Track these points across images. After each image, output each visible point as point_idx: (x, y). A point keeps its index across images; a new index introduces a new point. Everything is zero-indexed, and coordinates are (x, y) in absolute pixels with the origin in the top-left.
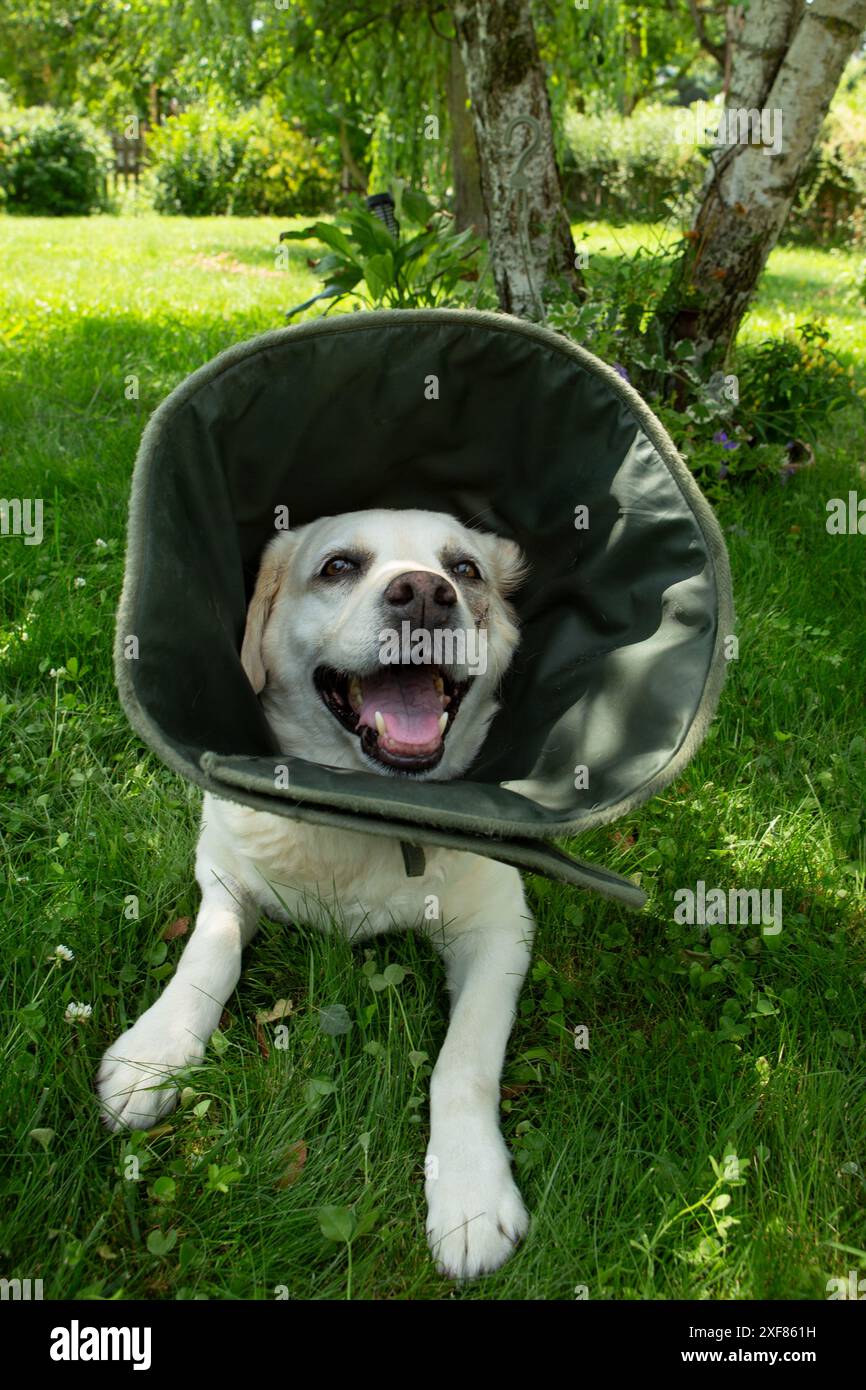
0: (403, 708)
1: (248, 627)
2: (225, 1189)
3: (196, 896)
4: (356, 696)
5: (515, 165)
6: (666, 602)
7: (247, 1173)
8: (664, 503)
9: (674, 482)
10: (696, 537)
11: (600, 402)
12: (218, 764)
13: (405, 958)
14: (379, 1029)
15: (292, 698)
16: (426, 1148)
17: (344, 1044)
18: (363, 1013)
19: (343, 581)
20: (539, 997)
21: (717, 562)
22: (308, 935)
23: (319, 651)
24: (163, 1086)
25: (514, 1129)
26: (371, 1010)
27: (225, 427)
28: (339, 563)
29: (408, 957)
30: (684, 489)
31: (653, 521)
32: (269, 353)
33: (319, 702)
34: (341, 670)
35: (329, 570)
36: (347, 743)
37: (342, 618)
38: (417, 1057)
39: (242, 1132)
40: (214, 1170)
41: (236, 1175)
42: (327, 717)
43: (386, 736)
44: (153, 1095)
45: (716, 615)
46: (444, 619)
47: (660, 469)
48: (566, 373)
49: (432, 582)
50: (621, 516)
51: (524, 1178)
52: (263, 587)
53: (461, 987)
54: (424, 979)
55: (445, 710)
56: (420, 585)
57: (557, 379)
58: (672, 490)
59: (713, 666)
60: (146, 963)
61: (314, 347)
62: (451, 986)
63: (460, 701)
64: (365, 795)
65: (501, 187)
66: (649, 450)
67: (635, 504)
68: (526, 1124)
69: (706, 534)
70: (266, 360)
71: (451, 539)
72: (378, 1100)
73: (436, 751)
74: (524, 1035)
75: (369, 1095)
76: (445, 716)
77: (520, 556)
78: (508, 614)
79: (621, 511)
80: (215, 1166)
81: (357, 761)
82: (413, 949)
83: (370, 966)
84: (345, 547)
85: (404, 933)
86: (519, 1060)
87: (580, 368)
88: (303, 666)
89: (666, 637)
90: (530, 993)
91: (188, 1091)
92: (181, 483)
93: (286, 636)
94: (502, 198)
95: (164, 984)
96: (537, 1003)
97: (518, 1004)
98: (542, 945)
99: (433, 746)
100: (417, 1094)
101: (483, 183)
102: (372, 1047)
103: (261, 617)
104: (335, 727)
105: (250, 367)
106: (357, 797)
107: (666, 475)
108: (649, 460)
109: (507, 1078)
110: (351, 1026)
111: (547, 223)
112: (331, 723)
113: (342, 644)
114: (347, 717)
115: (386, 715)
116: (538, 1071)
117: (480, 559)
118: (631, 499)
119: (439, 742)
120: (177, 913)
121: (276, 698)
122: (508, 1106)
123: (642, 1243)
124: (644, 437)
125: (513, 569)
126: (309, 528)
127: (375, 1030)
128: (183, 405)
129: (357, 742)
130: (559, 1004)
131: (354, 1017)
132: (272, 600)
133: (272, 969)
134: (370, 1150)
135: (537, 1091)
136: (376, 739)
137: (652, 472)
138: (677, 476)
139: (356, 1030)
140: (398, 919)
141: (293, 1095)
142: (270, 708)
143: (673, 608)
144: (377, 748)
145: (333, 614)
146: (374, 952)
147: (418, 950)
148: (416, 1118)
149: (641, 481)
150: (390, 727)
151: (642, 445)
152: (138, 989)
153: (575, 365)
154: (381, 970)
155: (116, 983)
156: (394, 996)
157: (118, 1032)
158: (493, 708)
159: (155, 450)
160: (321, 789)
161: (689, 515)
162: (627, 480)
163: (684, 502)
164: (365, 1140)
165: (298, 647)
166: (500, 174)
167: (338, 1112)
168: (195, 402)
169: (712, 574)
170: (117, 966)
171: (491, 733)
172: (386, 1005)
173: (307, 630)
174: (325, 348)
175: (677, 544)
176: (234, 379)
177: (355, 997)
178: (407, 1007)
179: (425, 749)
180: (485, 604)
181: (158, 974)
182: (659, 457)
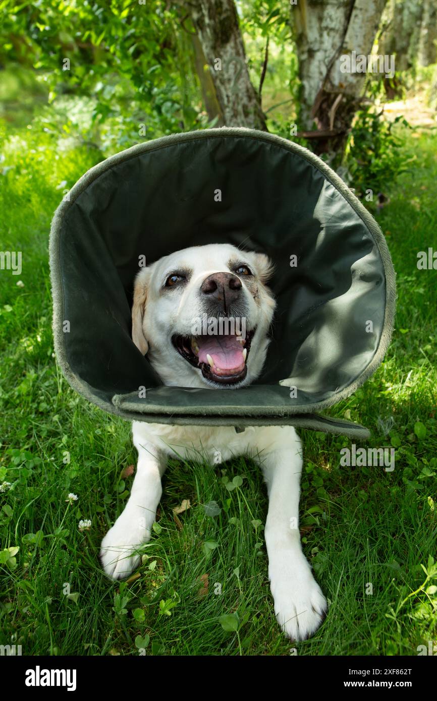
0: (221, 350)
1: (133, 321)
2: (169, 613)
3: (135, 453)
4: (195, 347)
5: (232, 83)
6: (354, 271)
7: (180, 602)
8: (345, 217)
9: (349, 205)
10: (366, 233)
11: (301, 168)
12: (123, 400)
13: (241, 470)
14: (234, 510)
15: (164, 354)
16: (268, 567)
17: (219, 519)
18: (226, 503)
19: (178, 288)
20: (310, 480)
21: (379, 245)
22: (192, 468)
23: (172, 327)
24: (133, 555)
25: (310, 552)
26: (229, 501)
27: (99, 214)
28: (174, 278)
29: (243, 469)
30: (355, 207)
31: (341, 228)
32: (115, 169)
33: (177, 354)
34: (184, 335)
35: (170, 282)
36: (195, 373)
37: (180, 307)
38: (256, 523)
39: (175, 575)
40: (163, 604)
41: (174, 604)
42: (183, 361)
43: (214, 367)
44: (129, 560)
45: (384, 273)
46: (236, 297)
47: (340, 199)
48: (280, 155)
49: (227, 277)
50: (322, 229)
51: (320, 578)
52: (138, 299)
53: (271, 481)
54: (253, 480)
55: (244, 347)
56: (220, 280)
57: (275, 160)
58: (348, 209)
59: (388, 301)
60: (115, 492)
61: (139, 162)
62: (266, 480)
63: (251, 341)
64: (208, 405)
65: (227, 96)
66: (332, 190)
67: (329, 221)
68: (316, 549)
69: (371, 230)
70: (114, 173)
71: (233, 255)
72: (240, 548)
73: (243, 370)
74: (307, 501)
75: (235, 545)
76: (245, 350)
77: (269, 261)
78: (268, 293)
79: (322, 226)
80: (163, 601)
81: (202, 382)
82: (244, 466)
83: (225, 479)
84: (176, 268)
85: (239, 458)
86: (306, 514)
87: (287, 152)
88: (165, 337)
89: (356, 290)
90: (306, 479)
91: (145, 557)
92: (79, 248)
93: (154, 322)
94: (228, 101)
95: (126, 501)
96: (310, 484)
97: (301, 485)
98: (308, 454)
99: (241, 368)
100: (259, 541)
101: (219, 97)
102: (232, 520)
103: (139, 314)
104: (187, 365)
105: (106, 178)
106: (204, 407)
107: (344, 202)
108: (333, 195)
109: (301, 524)
110: (220, 511)
111: (251, 109)
112: (185, 364)
113: (182, 321)
114: (193, 360)
115: (213, 356)
116: (317, 519)
117: (250, 264)
118: (326, 219)
119: (244, 365)
120: (128, 463)
121: (155, 355)
122: (305, 540)
123: (391, 614)
124: (328, 183)
125: (267, 269)
126: (156, 264)
127: (233, 511)
128: (72, 205)
129: (200, 372)
130: (321, 482)
131: (221, 506)
132: (144, 304)
133: (177, 485)
134: (239, 575)
135: (317, 530)
136: (209, 369)
137: (335, 201)
138: (350, 201)
139: (223, 512)
140: (235, 453)
141: (197, 551)
142: (153, 360)
143: (359, 273)
144: (211, 374)
145: (175, 306)
146: (226, 470)
147: (247, 465)
148: (260, 553)
149: (330, 207)
150: (216, 362)
151: (328, 188)
152: (114, 506)
153: (284, 150)
154: (231, 480)
155: (102, 506)
156: (239, 492)
157: (107, 529)
158: (267, 342)
159: (59, 232)
160: (183, 405)
161: (360, 221)
162: (323, 208)
163: (356, 215)
164: (237, 572)
165: (161, 327)
166: (226, 89)
167: (221, 559)
168: (78, 202)
169: (378, 252)
170: (102, 496)
171: (268, 354)
172: (236, 496)
173: (164, 317)
174: (145, 161)
175: (355, 239)
176: (98, 186)
177: (220, 496)
178: (247, 496)
179: (237, 371)
180: (256, 288)
181: (122, 496)
182: (338, 193)
